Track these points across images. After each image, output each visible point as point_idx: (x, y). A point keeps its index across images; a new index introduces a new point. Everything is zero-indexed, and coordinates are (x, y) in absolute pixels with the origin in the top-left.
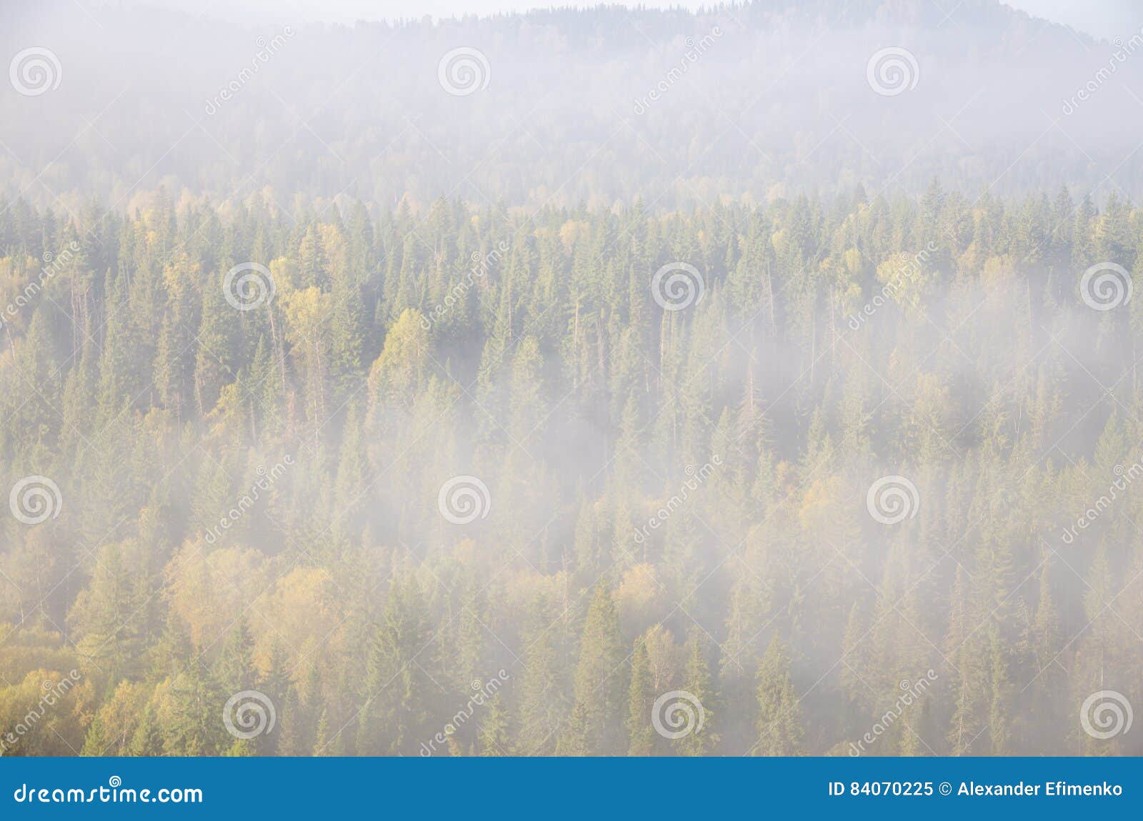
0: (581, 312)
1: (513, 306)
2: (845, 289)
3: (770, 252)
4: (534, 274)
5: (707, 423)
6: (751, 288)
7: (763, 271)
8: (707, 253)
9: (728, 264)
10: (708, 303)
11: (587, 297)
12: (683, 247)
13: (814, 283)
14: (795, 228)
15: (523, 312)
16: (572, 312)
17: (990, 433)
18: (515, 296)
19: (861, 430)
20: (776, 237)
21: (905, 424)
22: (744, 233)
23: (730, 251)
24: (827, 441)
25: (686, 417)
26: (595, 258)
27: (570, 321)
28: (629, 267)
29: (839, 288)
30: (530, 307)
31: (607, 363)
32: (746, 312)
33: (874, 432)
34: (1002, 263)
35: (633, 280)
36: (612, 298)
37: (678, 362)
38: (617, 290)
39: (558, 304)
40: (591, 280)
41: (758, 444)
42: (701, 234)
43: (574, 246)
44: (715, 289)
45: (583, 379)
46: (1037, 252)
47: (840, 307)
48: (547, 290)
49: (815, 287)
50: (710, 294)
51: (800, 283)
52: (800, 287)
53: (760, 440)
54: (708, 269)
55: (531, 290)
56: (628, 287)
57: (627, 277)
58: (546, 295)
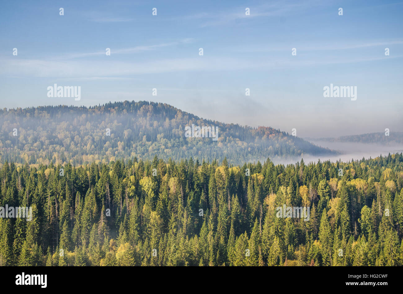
0: (51, 196)
1: (29, 195)
2: (130, 187)
3: (108, 176)
4: (36, 184)
5: (89, 228)
6: (103, 188)
7: (106, 183)
8: (90, 178)
9: (96, 181)
10: (90, 192)
11: (52, 192)
12: (82, 176)
13: (121, 186)
14: (115, 170)
15: (32, 196)
16: (48, 196)
17: (171, 228)
18: (30, 192)
19: (135, 229)
20: (111, 173)
21: (148, 226)
22: (101, 171)
23: (97, 177)
24: (125, 232)
25: (83, 226)
26: (55, 180)
27: (47, 199)
28: (66, 182)
29: (129, 187)
30: (34, 195)
31: (59, 211)
32: (101, 195)
33: (138, 229)
34: (174, 179)
35: (67, 187)
36: (60, 192)
37: (80, 210)
38: (61, 189)
39: (43, 194)
40: (54, 186)
41: (104, 234)
42: (88, 172)
43: (49, 176)
44: (92, 188)
45: (50, 216)
46: (184, 176)
47: (129, 193)
48: (40, 190)
49: (122, 187)
50: (91, 189)
51: (117, 186)
52: (117, 187)
53: (105, 233)
54: (90, 182)
55: (35, 190)
56: (65, 188)
57: (65, 185)
58: (39, 191)
